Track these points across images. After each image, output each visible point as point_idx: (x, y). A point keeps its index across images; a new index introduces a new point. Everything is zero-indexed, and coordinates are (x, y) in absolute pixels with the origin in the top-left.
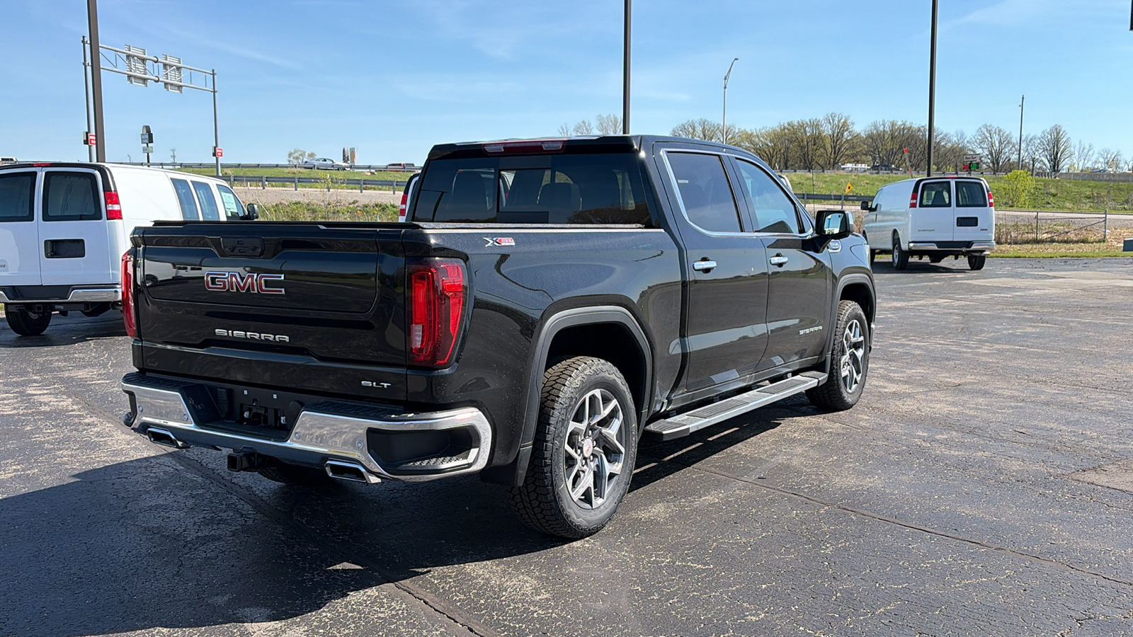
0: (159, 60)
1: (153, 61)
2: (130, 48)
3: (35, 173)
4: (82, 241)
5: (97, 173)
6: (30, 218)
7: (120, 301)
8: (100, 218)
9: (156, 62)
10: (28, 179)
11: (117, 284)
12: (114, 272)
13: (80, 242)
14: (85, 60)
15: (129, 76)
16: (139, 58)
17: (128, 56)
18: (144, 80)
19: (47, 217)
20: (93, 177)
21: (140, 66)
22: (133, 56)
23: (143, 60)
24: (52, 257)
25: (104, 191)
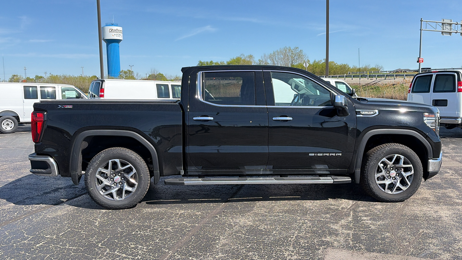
0: (458, 23)
1: (455, 24)
2: (444, 20)
3: (432, 75)
4: (447, 100)
5: (456, 74)
6: (429, 91)
7: (460, 124)
8: (455, 92)
9: (456, 24)
10: (430, 77)
11: (459, 117)
12: (458, 112)
13: (446, 101)
14: (421, 28)
15: (442, 32)
16: (447, 24)
17: (443, 24)
18: (450, 33)
19: (434, 91)
20: (454, 76)
21: (448, 27)
22: (445, 23)
23: (450, 25)
24: (435, 106)
25: (458, 81)
